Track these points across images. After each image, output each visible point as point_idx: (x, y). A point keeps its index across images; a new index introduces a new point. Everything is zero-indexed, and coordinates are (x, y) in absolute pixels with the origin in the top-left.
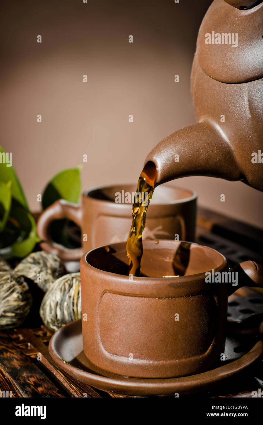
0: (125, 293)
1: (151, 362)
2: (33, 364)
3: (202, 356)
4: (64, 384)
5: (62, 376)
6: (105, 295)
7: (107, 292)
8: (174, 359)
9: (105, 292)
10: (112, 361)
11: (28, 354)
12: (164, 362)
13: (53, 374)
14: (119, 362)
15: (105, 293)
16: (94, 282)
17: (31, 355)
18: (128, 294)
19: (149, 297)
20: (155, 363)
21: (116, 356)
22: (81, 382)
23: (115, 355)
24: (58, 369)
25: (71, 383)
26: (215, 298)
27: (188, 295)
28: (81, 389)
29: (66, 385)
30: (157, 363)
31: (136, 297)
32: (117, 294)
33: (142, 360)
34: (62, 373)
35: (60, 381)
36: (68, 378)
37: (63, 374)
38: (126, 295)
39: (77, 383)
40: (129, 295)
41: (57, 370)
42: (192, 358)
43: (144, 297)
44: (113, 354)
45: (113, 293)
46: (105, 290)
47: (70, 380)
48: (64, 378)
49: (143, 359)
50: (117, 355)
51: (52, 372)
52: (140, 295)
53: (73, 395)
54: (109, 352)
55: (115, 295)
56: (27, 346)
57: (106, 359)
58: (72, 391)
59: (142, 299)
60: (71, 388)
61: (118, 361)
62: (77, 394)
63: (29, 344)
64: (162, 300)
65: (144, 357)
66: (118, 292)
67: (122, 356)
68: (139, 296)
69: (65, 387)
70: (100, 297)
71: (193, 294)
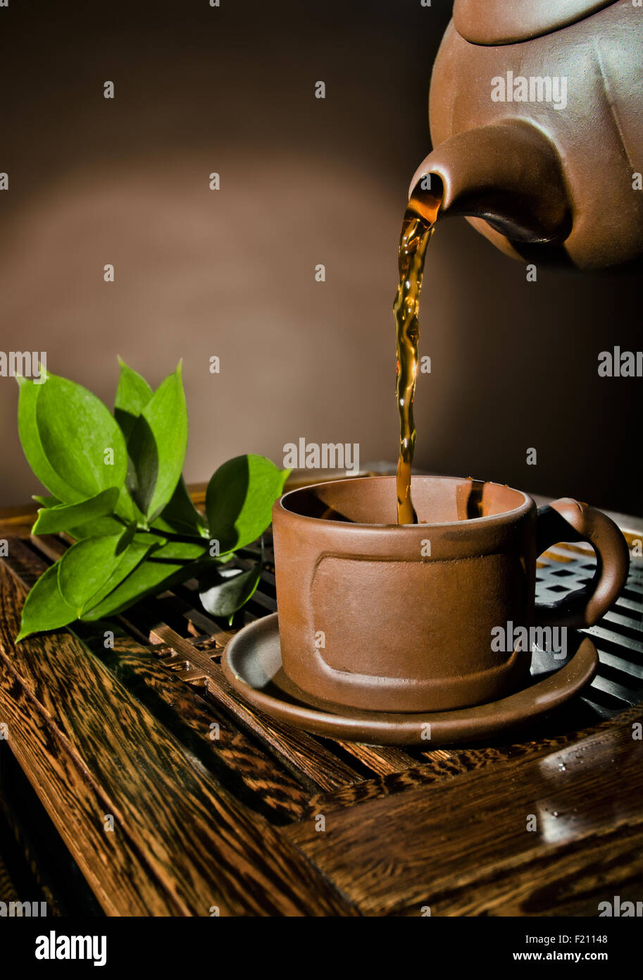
0: (362, 556)
1: (414, 682)
2: (197, 695)
3: (503, 667)
4: (253, 727)
5: (250, 715)
6: (323, 561)
7: (326, 557)
8: (455, 674)
9: (323, 556)
10: (340, 685)
11: (187, 680)
12: (438, 682)
13: (231, 711)
14: (353, 684)
15: (323, 558)
16: (302, 540)
17: (192, 681)
18: (368, 556)
19: (407, 561)
20: (420, 683)
21: (347, 673)
22: (285, 724)
23: (346, 671)
24: (240, 702)
25: (267, 726)
26: (522, 561)
27: (477, 555)
28: (288, 736)
29: (258, 728)
30: (424, 683)
31: (383, 561)
32: (347, 558)
33: (397, 680)
34: (249, 709)
35: (245, 722)
36: (261, 718)
37: (252, 711)
38: (364, 560)
39: (279, 725)
40: (370, 558)
41: (239, 705)
42: (486, 673)
43: (398, 561)
44: (340, 670)
45: (338, 557)
46: (323, 553)
47: (266, 721)
48: (253, 718)
49: (399, 677)
50: (349, 671)
51: (231, 707)
52: (390, 556)
53: (273, 747)
54: (333, 666)
55: (343, 560)
56: (184, 666)
57: (329, 680)
58: (269, 739)
59: (393, 565)
60: (269, 734)
61: (351, 682)
62: (281, 746)
63: (188, 663)
64: (430, 566)
65: (401, 673)
66: (346, 554)
67: (359, 673)
68: (388, 558)
69: (257, 733)
70: (314, 567)
71: (486, 553)
